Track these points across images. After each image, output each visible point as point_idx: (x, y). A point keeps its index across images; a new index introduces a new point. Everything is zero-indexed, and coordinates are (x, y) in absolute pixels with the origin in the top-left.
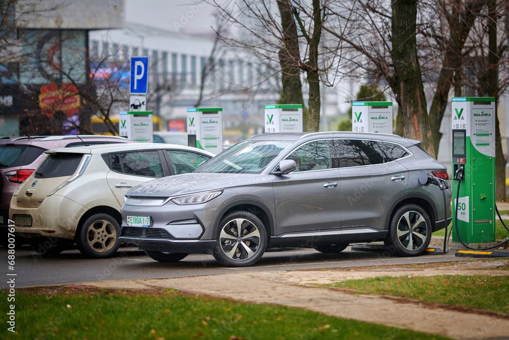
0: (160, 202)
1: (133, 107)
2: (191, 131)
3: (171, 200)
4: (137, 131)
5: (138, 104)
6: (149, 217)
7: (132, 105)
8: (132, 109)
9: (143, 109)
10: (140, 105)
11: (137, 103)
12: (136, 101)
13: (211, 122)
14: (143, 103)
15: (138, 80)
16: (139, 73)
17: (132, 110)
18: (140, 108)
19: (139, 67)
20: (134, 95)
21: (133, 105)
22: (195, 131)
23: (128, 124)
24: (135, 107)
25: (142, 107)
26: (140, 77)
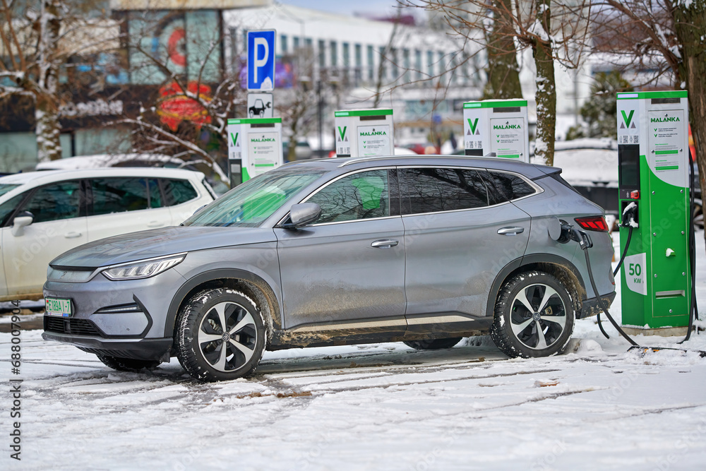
0: (85, 276)
1: (252, 111)
2: (341, 149)
3: (101, 272)
4: (257, 150)
5: (261, 107)
6: (69, 301)
7: (250, 109)
8: (252, 114)
9: (267, 115)
10: (263, 109)
11: (258, 106)
12: (258, 101)
13: (375, 133)
14: (268, 105)
15: (259, 68)
16: (261, 57)
17: (251, 116)
18: (263, 113)
19: (261, 48)
20: (252, 93)
21: (253, 108)
22: (348, 149)
23: (243, 140)
24: (256, 111)
25: (265, 110)
26: (262, 63)
